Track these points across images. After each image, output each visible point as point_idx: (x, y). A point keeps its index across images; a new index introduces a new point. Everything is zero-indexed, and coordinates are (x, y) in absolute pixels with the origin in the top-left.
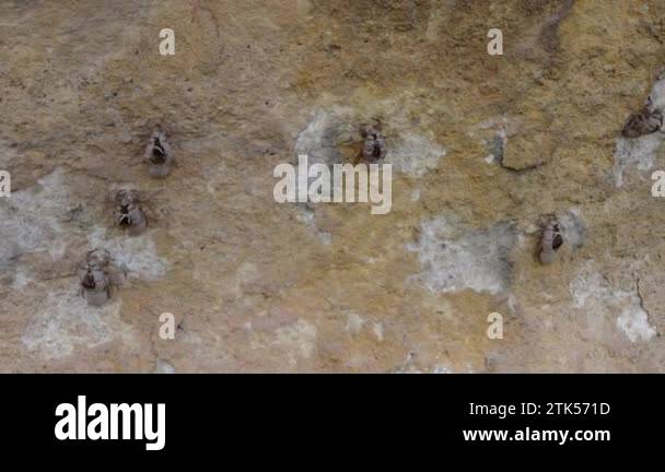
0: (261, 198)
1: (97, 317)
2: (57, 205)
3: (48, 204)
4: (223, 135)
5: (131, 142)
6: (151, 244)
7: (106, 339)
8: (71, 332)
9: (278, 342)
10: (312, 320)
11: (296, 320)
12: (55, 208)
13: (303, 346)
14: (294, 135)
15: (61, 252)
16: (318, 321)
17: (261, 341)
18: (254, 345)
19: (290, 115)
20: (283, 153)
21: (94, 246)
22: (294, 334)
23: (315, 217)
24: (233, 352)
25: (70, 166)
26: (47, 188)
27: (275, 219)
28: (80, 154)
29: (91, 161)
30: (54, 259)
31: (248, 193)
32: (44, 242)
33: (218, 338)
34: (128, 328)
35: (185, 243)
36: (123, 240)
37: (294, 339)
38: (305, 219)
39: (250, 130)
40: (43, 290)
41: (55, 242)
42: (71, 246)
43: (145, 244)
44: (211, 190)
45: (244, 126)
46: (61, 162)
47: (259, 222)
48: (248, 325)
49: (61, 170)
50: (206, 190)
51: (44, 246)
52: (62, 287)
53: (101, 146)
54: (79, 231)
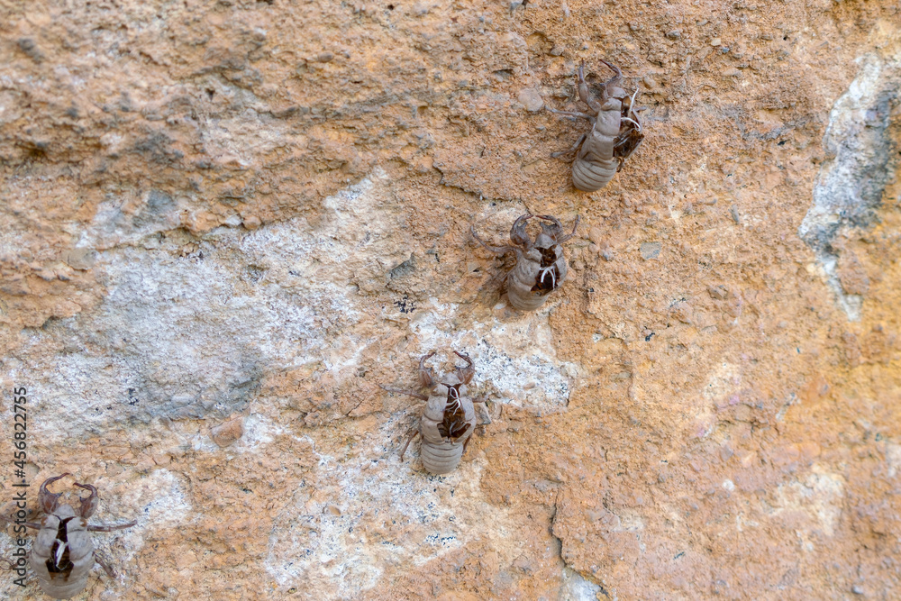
0: (755, 232)
1: (432, 498)
2: (363, 257)
3: (339, 253)
4: (707, 101)
5: (542, 111)
6: (543, 335)
7: (454, 545)
8: (377, 536)
9: (777, 513)
10: (833, 464)
11: (809, 466)
12: (354, 263)
13: (822, 515)
14: (828, 102)
15: (353, 363)
16: (842, 464)
17: (753, 513)
18: (740, 522)
19: (822, 65)
20: (804, 140)
21: (426, 347)
22: (803, 492)
23: (837, 266)
24: (704, 539)
25: (403, 163)
26: (343, 217)
27: (776, 273)
28: (433, 135)
29: (453, 152)
30: (339, 380)
31: (735, 221)
32: (313, 343)
33: (675, 516)
34: (501, 514)
35: (619, 328)
36: (488, 328)
37: (806, 502)
38: (822, 271)
39: (754, 92)
40: (307, 450)
41: (339, 342)
42: (374, 348)
43: (532, 334)
44: (675, 216)
45: (745, 84)
46: (387, 154)
47: (747, 279)
48: (728, 485)
49: (383, 174)
50: (667, 216)
51: (316, 352)
52: (350, 441)
53: (481, 118)
54: (396, 315)
